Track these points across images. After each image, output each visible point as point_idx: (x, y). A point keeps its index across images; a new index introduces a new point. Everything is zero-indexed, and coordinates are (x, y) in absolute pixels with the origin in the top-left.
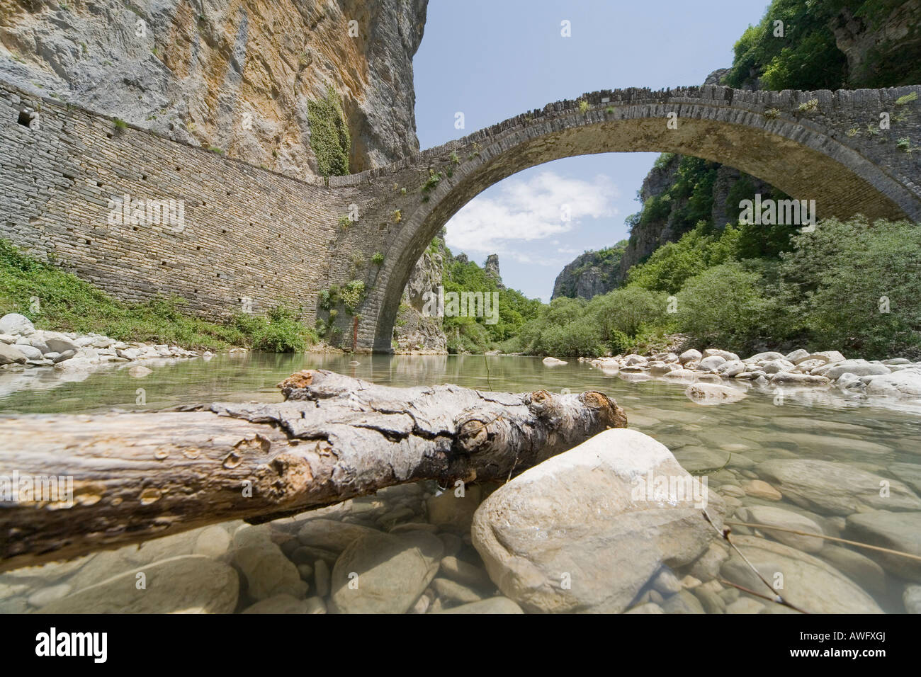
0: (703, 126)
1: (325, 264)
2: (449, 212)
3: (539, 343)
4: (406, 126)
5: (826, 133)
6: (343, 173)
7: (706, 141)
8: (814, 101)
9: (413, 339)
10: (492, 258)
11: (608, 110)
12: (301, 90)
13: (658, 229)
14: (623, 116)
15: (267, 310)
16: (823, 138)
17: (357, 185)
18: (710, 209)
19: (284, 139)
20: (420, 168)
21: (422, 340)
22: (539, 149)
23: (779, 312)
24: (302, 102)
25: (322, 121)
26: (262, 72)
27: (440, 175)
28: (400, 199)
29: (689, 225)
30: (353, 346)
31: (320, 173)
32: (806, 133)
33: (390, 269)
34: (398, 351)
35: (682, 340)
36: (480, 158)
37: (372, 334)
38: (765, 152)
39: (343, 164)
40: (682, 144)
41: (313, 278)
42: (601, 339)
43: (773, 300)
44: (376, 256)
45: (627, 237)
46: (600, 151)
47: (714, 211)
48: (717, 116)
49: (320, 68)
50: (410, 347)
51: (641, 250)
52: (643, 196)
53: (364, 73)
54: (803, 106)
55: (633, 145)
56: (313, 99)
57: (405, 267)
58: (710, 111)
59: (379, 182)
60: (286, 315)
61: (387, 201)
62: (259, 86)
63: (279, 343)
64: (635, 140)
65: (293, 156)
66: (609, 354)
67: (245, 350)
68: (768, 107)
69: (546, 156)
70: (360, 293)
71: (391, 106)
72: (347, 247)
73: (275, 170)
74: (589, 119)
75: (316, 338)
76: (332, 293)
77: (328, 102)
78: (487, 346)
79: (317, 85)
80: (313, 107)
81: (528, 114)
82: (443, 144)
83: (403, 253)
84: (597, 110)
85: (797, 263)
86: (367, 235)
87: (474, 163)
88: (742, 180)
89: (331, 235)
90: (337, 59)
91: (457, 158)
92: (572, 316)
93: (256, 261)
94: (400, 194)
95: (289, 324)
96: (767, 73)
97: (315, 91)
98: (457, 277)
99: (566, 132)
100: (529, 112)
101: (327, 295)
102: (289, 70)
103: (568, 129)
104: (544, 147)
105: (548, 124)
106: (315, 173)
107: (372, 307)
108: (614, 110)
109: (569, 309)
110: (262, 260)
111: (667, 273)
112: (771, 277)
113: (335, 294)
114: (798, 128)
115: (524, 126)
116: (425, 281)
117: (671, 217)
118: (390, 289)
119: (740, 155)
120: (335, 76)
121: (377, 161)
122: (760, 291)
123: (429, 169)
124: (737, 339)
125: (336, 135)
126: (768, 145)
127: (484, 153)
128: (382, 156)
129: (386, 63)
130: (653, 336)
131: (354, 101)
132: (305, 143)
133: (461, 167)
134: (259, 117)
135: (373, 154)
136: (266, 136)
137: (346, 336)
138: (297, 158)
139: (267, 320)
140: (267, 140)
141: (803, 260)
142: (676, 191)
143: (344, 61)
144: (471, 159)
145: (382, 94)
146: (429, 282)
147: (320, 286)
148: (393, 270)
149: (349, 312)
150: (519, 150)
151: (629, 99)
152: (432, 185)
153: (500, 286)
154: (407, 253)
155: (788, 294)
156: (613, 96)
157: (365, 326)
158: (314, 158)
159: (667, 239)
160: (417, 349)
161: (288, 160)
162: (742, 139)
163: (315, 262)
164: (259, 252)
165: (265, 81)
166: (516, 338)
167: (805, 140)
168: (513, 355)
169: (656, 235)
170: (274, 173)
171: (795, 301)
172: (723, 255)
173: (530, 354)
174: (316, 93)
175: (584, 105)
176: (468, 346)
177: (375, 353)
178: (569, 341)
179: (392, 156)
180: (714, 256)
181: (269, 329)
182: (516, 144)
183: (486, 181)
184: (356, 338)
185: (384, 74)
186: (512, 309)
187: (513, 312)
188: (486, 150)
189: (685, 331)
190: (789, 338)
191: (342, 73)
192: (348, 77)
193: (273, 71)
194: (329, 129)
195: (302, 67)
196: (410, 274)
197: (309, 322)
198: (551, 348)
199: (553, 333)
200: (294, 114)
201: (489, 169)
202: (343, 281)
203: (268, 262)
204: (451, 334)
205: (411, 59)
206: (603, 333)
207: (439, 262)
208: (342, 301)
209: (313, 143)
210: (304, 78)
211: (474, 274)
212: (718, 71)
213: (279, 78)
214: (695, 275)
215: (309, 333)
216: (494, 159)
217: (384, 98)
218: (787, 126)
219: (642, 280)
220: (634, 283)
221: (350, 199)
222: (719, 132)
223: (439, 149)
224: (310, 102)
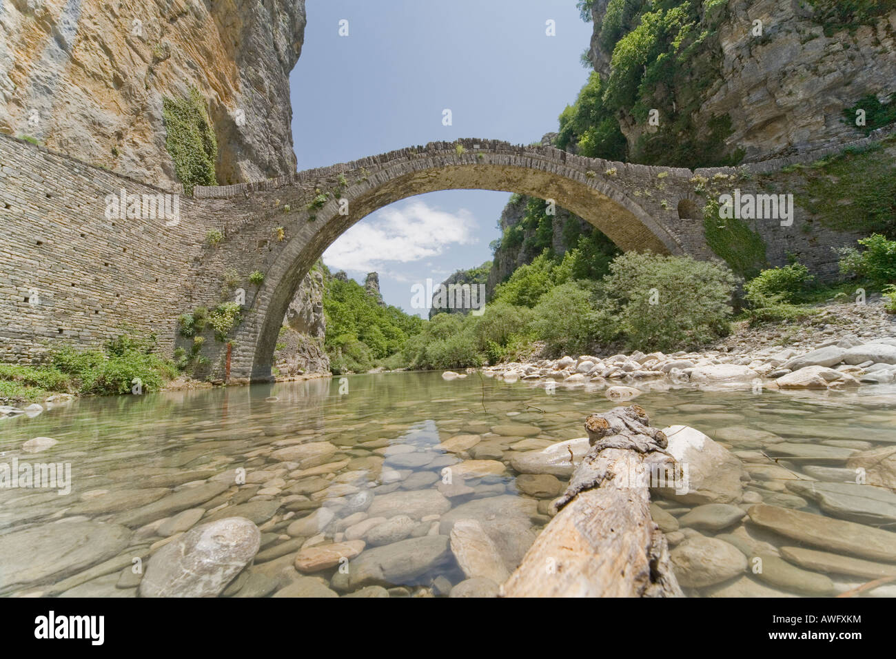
0: (548, 178)
1: (188, 284)
2: (336, 232)
3: (424, 357)
4: (283, 140)
5: (623, 192)
6: (207, 182)
7: (550, 188)
8: (614, 169)
9: (293, 363)
10: (372, 276)
11: (479, 155)
12: (155, 85)
13: (515, 253)
14: (491, 161)
15: (103, 341)
16: (621, 195)
17: (230, 198)
18: (551, 239)
19: (129, 137)
20: (305, 186)
21: (303, 363)
22: (422, 181)
23: (606, 321)
24: (156, 98)
25: (183, 123)
26: (100, 56)
27: (327, 196)
28: (283, 216)
29: (538, 251)
30: (225, 377)
31: (179, 178)
32: (611, 190)
33: (271, 290)
34: (280, 378)
35: (540, 347)
36: (369, 183)
37: (249, 362)
38: (588, 201)
39: (209, 171)
40: (533, 189)
41: (170, 300)
42: (479, 350)
43: (603, 312)
44: (254, 275)
45: (492, 259)
46: (472, 188)
47: (554, 241)
48: (556, 171)
49: (180, 65)
50: (292, 372)
51: (503, 271)
52: (502, 225)
53: (234, 79)
54: (608, 171)
55: (498, 186)
56: (170, 96)
57: (289, 287)
58: (552, 167)
59: (258, 196)
60: (133, 346)
61: (268, 216)
62: (95, 71)
63: (124, 383)
64: (500, 181)
65: (142, 157)
66: (486, 363)
67: (70, 397)
68: (588, 169)
69: (428, 187)
70: (235, 316)
71: (266, 118)
72: (217, 264)
73: (114, 171)
74: (464, 160)
75: (174, 371)
76: (197, 318)
77: (190, 103)
78: (370, 364)
79: (176, 83)
80: (169, 106)
81: (413, 148)
82: (330, 165)
83: (287, 272)
84: (469, 153)
85: (615, 283)
86: (242, 253)
87: (363, 187)
88: (571, 218)
89: (196, 251)
90: (201, 59)
91: (345, 181)
92: (451, 330)
93: (89, 279)
94: (283, 211)
95: (137, 356)
96: (582, 142)
97: (172, 88)
98: (336, 295)
99: (445, 169)
100: (413, 147)
101: (190, 319)
102: (138, 60)
103: (448, 166)
104: (427, 180)
105: (430, 160)
106: (171, 179)
107: (250, 332)
108: (484, 155)
109: (449, 323)
110: (97, 280)
111: (523, 290)
112: (598, 293)
113: (201, 318)
114: (607, 186)
115: (409, 158)
116: (305, 300)
117: (524, 244)
118: (271, 311)
119: (573, 201)
120: (200, 77)
121: (250, 174)
122: (592, 304)
123: (315, 188)
124: (580, 343)
125: (200, 140)
126: (590, 196)
127: (372, 178)
128: (255, 168)
129: (260, 74)
130: (520, 344)
131: (223, 108)
132: (158, 144)
133: (349, 190)
134: (93, 106)
135: (244, 164)
136: (102, 130)
137: (216, 366)
138: (147, 159)
139: (103, 355)
140: (104, 135)
141: (618, 282)
142: (526, 223)
143: (210, 64)
144: (359, 183)
145: (255, 104)
146: (309, 301)
147: (180, 309)
148: (275, 290)
149: (220, 338)
150: (405, 179)
151: (495, 149)
152: (319, 205)
153: (381, 303)
154: (290, 273)
155: (612, 308)
156: (483, 144)
157: (240, 353)
158: (171, 162)
159: (522, 262)
160: (300, 374)
161: (133, 160)
162: (574, 190)
163: (173, 281)
164: (93, 270)
165: (104, 66)
166: (398, 354)
167: (611, 195)
168: (398, 370)
169: (514, 258)
170: (118, 175)
171: (616, 313)
172: (565, 276)
173: (416, 368)
174: (175, 91)
175: (460, 148)
176: (351, 365)
177: (253, 383)
178: (451, 354)
179: (267, 169)
180: (559, 276)
181: (106, 365)
182: (401, 174)
183: (374, 205)
184: (228, 367)
185: (258, 84)
186: (393, 325)
187: (395, 329)
188: (374, 176)
189: (543, 338)
190: (614, 340)
191: (208, 75)
192: (215, 80)
193: (116, 57)
194: (191, 131)
195: (157, 60)
196: (293, 294)
197: (165, 352)
198: (435, 362)
199: (436, 348)
200: (144, 109)
201: (377, 194)
202: (212, 304)
203: (107, 280)
204: (333, 354)
205: (287, 75)
206: (480, 344)
207: (320, 280)
208: (211, 326)
209: (170, 145)
210: (159, 72)
211: (354, 292)
212: (550, 134)
213: (124, 67)
214: (546, 292)
215: (164, 366)
216: (381, 185)
217: (257, 108)
218: (600, 184)
219: (506, 296)
220: (500, 299)
221: (221, 212)
222: (559, 183)
223: (326, 170)
224: (166, 99)
